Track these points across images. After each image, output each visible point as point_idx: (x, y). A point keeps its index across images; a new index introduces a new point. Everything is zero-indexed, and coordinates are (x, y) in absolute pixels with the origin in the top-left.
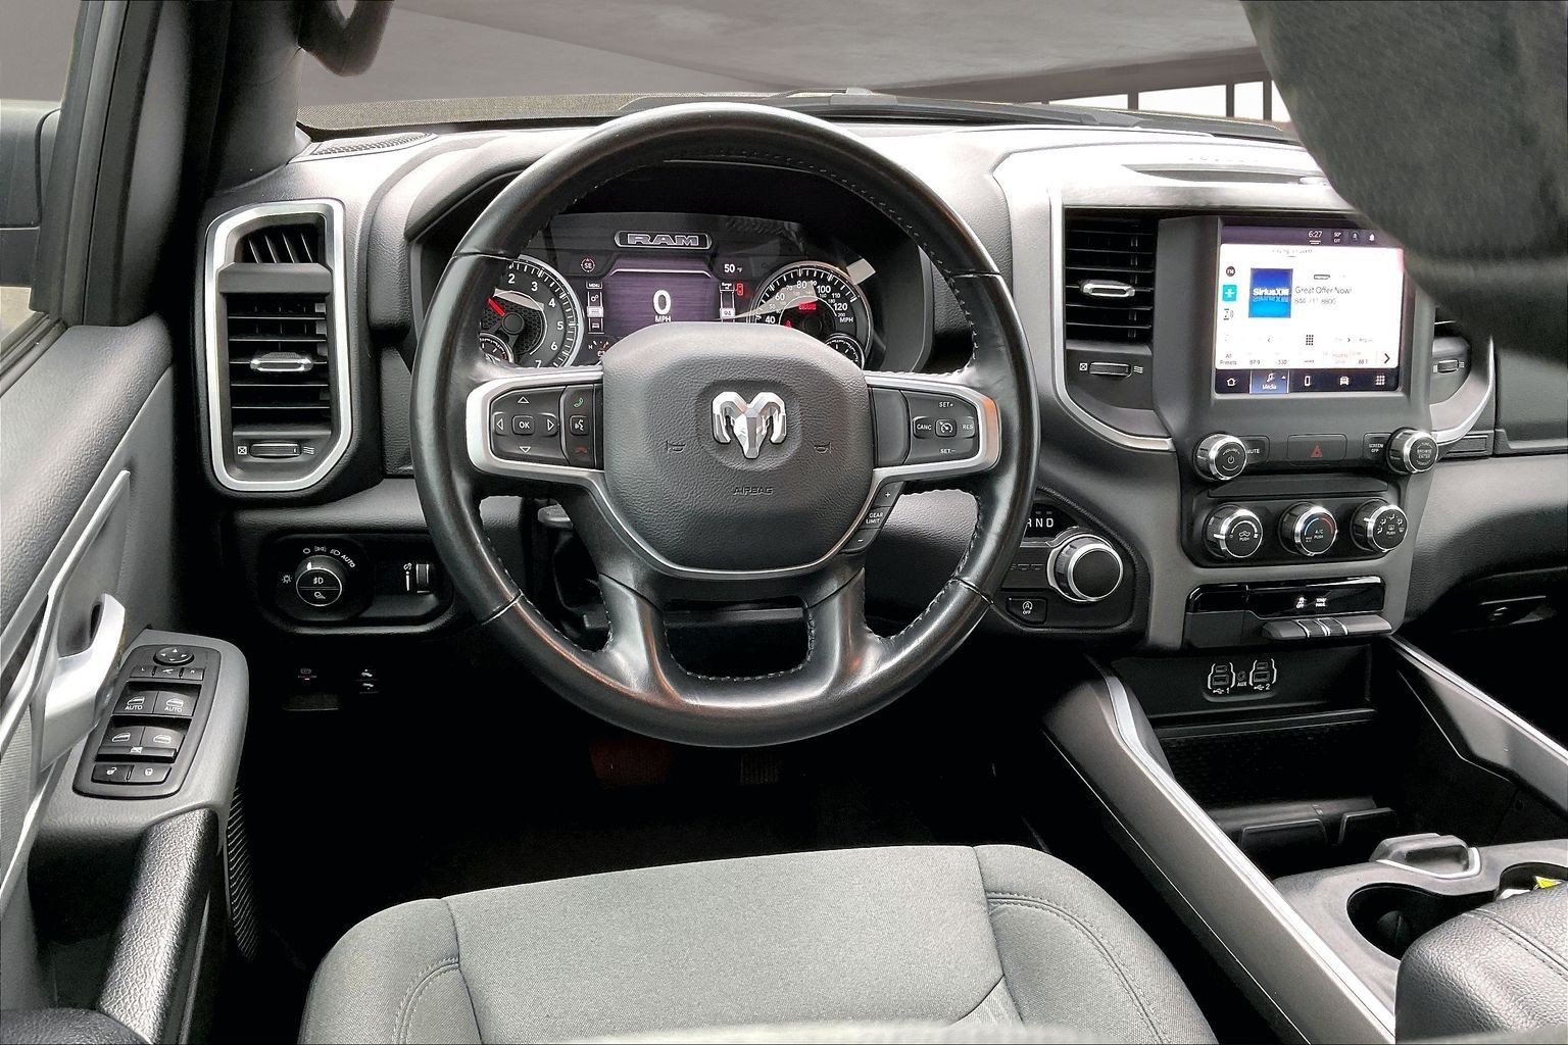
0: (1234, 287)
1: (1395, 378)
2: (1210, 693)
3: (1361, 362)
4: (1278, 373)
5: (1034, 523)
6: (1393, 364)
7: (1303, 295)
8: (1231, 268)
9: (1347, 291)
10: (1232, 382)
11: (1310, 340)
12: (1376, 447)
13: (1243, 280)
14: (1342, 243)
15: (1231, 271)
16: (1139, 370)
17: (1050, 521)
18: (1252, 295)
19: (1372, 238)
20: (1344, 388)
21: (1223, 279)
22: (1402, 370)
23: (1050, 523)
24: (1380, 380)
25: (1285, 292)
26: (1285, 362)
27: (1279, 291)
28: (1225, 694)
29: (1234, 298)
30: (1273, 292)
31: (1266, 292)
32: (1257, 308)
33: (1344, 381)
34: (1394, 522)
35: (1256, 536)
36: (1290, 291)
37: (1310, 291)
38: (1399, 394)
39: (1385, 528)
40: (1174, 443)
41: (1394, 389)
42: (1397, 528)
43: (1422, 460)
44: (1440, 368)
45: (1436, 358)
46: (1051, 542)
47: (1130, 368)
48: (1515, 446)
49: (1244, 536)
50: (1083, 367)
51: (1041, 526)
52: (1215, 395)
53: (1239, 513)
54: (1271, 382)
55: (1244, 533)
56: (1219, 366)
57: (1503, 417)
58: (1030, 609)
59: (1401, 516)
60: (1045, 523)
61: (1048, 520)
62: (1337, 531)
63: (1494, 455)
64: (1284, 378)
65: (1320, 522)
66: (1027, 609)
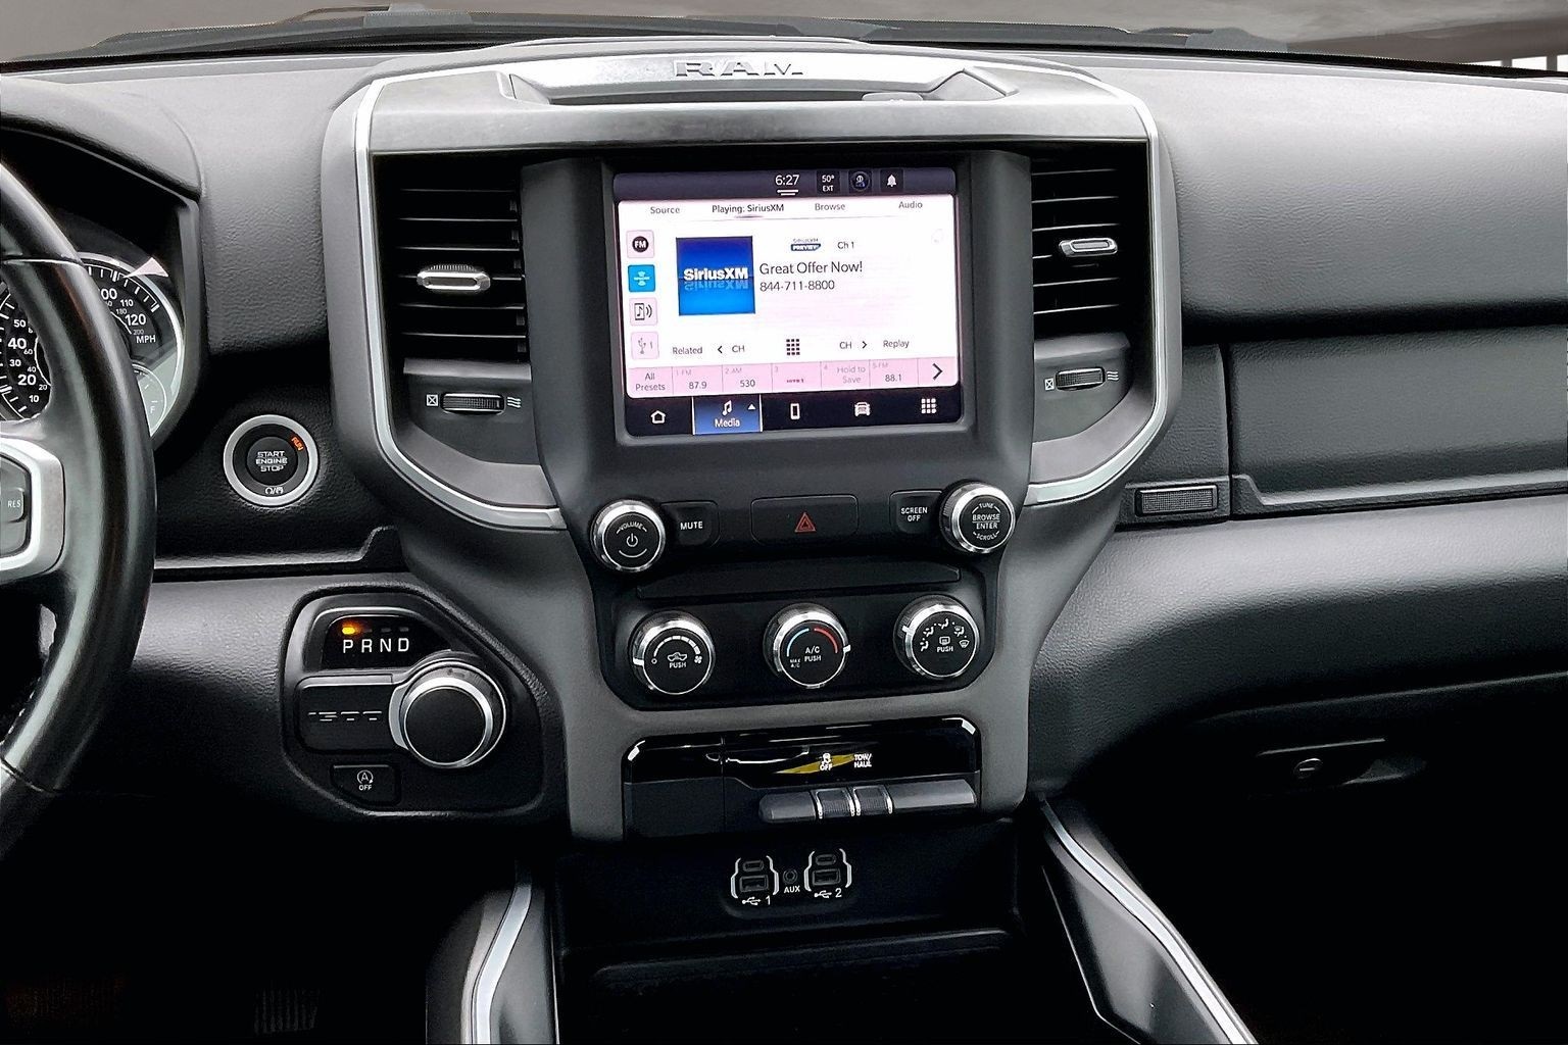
0: (650, 270)
1: (950, 401)
2: (736, 904)
3: (888, 378)
4: (741, 401)
5: (376, 646)
6: (949, 379)
7: (773, 278)
8: (642, 239)
9: (854, 268)
10: (658, 417)
11: (793, 347)
12: (914, 514)
13: (664, 259)
14: (837, 192)
15: (641, 244)
16: (515, 402)
17: (404, 643)
18: (681, 281)
19: (892, 181)
20: (863, 421)
21: (628, 257)
22: (965, 387)
23: (404, 645)
24: (929, 406)
25: (743, 273)
26: (752, 383)
27: (729, 272)
28: (763, 906)
29: (651, 286)
30: (719, 274)
31: (707, 274)
32: (691, 301)
33: (862, 409)
34: (950, 629)
35: (698, 660)
36: (751, 271)
37: (788, 270)
38: (959, 427)
39: (934, 641)
40: (564, 514)
41: (953, 419)
42: (955, 641)
43: (982, 531)
44: (1061, 382)
45: (1054, 367)
46: (398, 676)
47: (502, 401)
48: (1270, 501)
49: (677, 661)
50: (432, 400)
51: (389, 650)
52: (626, 439)
53: (671, 625)
54: (729, 416)
55: (677, 655)
56: (634, 393)
57: (1246, 455)
58: (371, 781)
59: (961, 622)
60: (395, 645)
61: (400, 640)
62: (847, 649)
63: (1235, 517)
64: (752, 407)
65: (812, 634)
66: (366, 782)
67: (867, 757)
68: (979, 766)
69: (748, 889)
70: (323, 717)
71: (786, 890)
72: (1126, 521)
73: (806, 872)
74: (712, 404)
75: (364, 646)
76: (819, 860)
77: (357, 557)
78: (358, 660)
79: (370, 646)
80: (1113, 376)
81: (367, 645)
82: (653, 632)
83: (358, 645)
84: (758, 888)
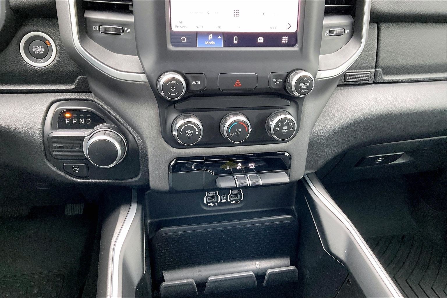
1: (293, 38)
2: (206, 205)
3: (272, 28)
4: (216, 34)
5: (78, 121)
6: (293, 30)
10: (183, 39)
11: (236, 13)
12: (277, 81)
16: (128, 30)
17: (88, 121)
20: (261, 45)
22: (299, 33)
23: (89, 121)
24: (285, 40)
26: (220, 27)
28: (214, 206)
33: (261, 40)
34: (288, 123)
35: (197, 133)
38: (296, 48)
39: (281, 128)
40: (147, 76)
41: (294, 45)
42: (288, 128)
43: (302, 89)
44: (331, 33)
45: (329, 27)
46: (86, 133)
47: (123, 29)
48: (387, 78)
49: (189, 133)
50: (96, 28)
51: (83, 123)
52: (171, 47)
53: (187, 120)
54: (210, 41)
55: (189, 131)
56: (175, 28)
57: (381, 62)
58: (78, 169)
59: (291, 121)
60: (85, 121)
61: (87, 119)
62: (250, 130)
63: (374, 83)
64: (220, 37)
65: (238, 125)
66: (76, 170)
67: (253, 164)
68: (290, 168)
69: (210, 201)
70: (58, 147)
71: (222, 201)
72: (341, 83)
73: (229, 196)
74: (205, 35)
75: (73, 121)
76: (233, 192)
77: (72, 87)
78: (71, 126)
79: (76, 121)
80: (347, 32)
81: (75, 121)
82: (180, 122)
83: (71, 120)
84: (213, 200)
